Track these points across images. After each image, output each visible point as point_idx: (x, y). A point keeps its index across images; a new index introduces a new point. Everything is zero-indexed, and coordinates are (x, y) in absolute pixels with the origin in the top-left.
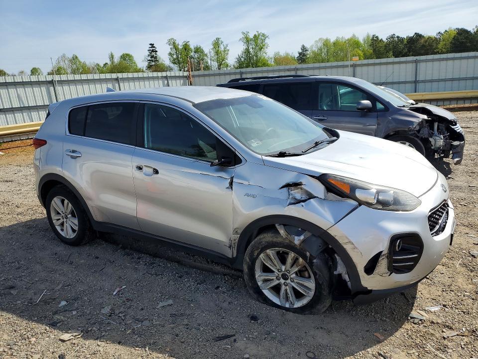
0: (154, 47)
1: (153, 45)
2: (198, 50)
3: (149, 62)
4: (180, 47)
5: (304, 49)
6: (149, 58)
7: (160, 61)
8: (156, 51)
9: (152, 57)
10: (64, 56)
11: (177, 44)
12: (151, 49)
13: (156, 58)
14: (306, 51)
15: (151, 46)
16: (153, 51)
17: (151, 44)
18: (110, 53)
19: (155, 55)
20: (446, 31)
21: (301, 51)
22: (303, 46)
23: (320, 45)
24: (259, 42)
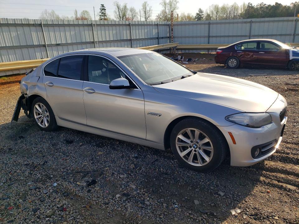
0: (104, 7)
1: (103, 5)
2: (132, 10)
3: (100, 16)
4: (121, 7)
5: (201, 11)
6: (100, 14)
7: (108, 16)
8: (105, 10)
9: (103, 13)
11: (119, 5)
12: (102, 8)
13: (105, 14)
14: (202, 12)
15: (101, 6)
16: (103, 9)
18: (75, 10)
19: (104, 12)
20: (296, 2)
21: (198, 12)
22: (200, 9)
23: (212, 9)
24: (173, 5)
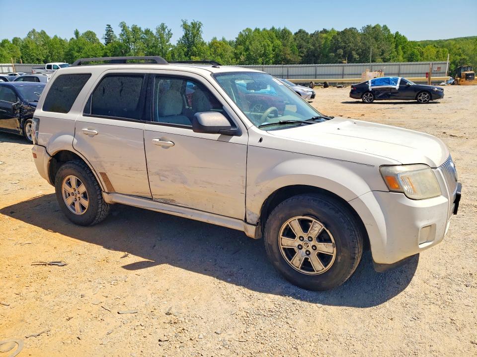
1: (110, 26)
6: (106, 37)
8: (112, 31)
9: (109, 36)
10: (34, 31)
11: (127, 27)
16: (109, 31)
17: (108, 25)
18: (75, 30)
19: (111, 34)
